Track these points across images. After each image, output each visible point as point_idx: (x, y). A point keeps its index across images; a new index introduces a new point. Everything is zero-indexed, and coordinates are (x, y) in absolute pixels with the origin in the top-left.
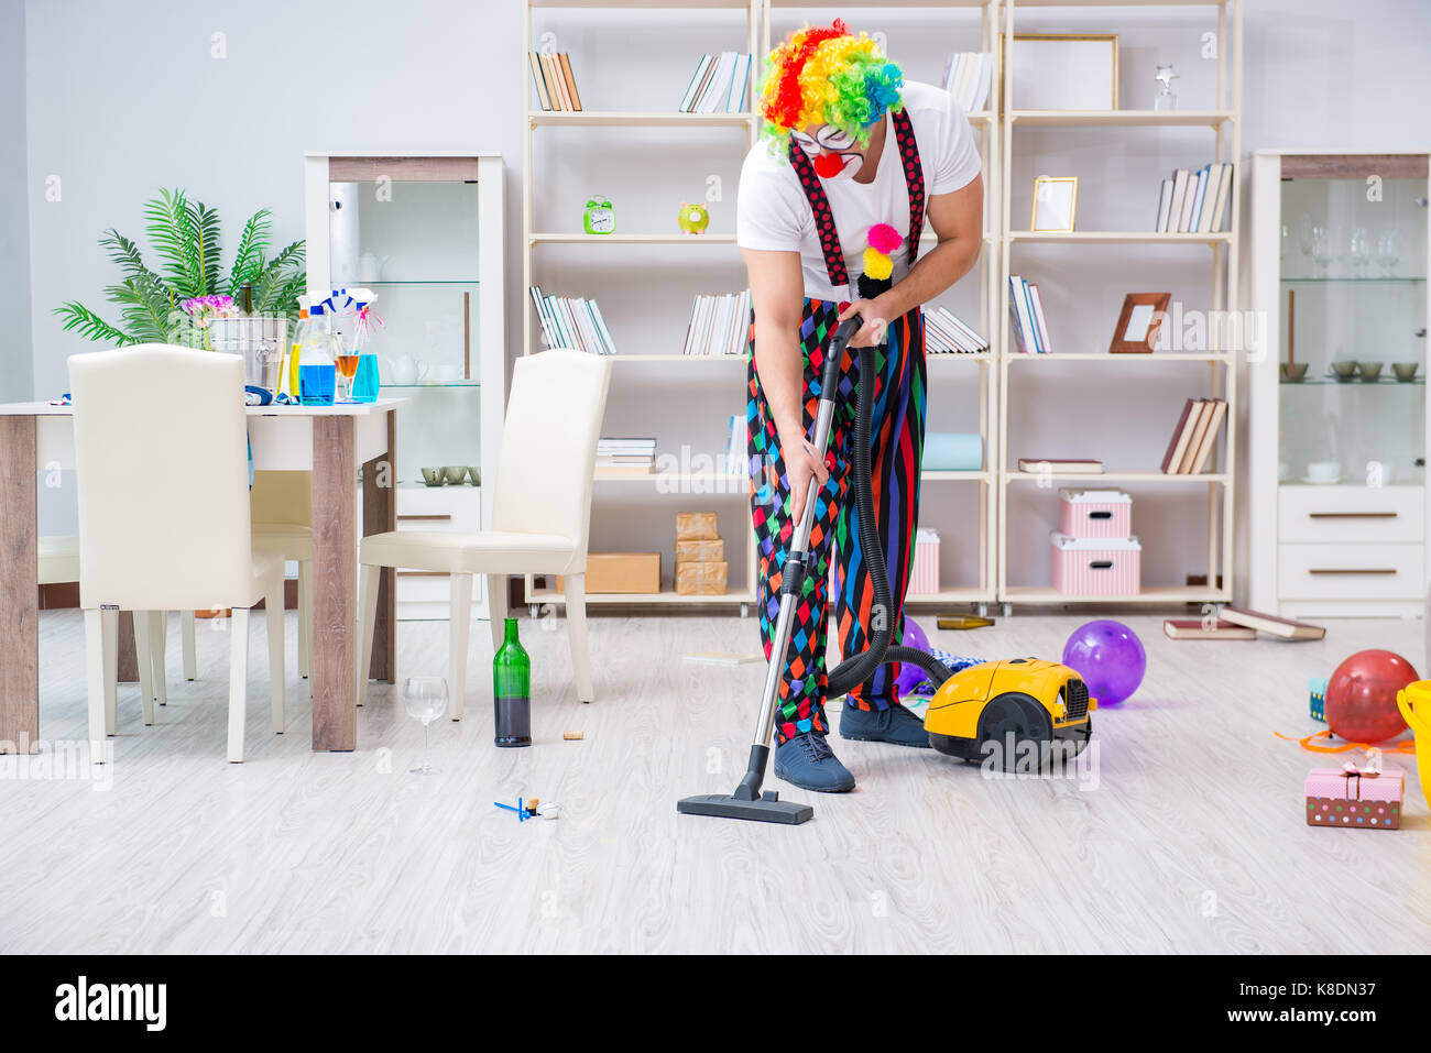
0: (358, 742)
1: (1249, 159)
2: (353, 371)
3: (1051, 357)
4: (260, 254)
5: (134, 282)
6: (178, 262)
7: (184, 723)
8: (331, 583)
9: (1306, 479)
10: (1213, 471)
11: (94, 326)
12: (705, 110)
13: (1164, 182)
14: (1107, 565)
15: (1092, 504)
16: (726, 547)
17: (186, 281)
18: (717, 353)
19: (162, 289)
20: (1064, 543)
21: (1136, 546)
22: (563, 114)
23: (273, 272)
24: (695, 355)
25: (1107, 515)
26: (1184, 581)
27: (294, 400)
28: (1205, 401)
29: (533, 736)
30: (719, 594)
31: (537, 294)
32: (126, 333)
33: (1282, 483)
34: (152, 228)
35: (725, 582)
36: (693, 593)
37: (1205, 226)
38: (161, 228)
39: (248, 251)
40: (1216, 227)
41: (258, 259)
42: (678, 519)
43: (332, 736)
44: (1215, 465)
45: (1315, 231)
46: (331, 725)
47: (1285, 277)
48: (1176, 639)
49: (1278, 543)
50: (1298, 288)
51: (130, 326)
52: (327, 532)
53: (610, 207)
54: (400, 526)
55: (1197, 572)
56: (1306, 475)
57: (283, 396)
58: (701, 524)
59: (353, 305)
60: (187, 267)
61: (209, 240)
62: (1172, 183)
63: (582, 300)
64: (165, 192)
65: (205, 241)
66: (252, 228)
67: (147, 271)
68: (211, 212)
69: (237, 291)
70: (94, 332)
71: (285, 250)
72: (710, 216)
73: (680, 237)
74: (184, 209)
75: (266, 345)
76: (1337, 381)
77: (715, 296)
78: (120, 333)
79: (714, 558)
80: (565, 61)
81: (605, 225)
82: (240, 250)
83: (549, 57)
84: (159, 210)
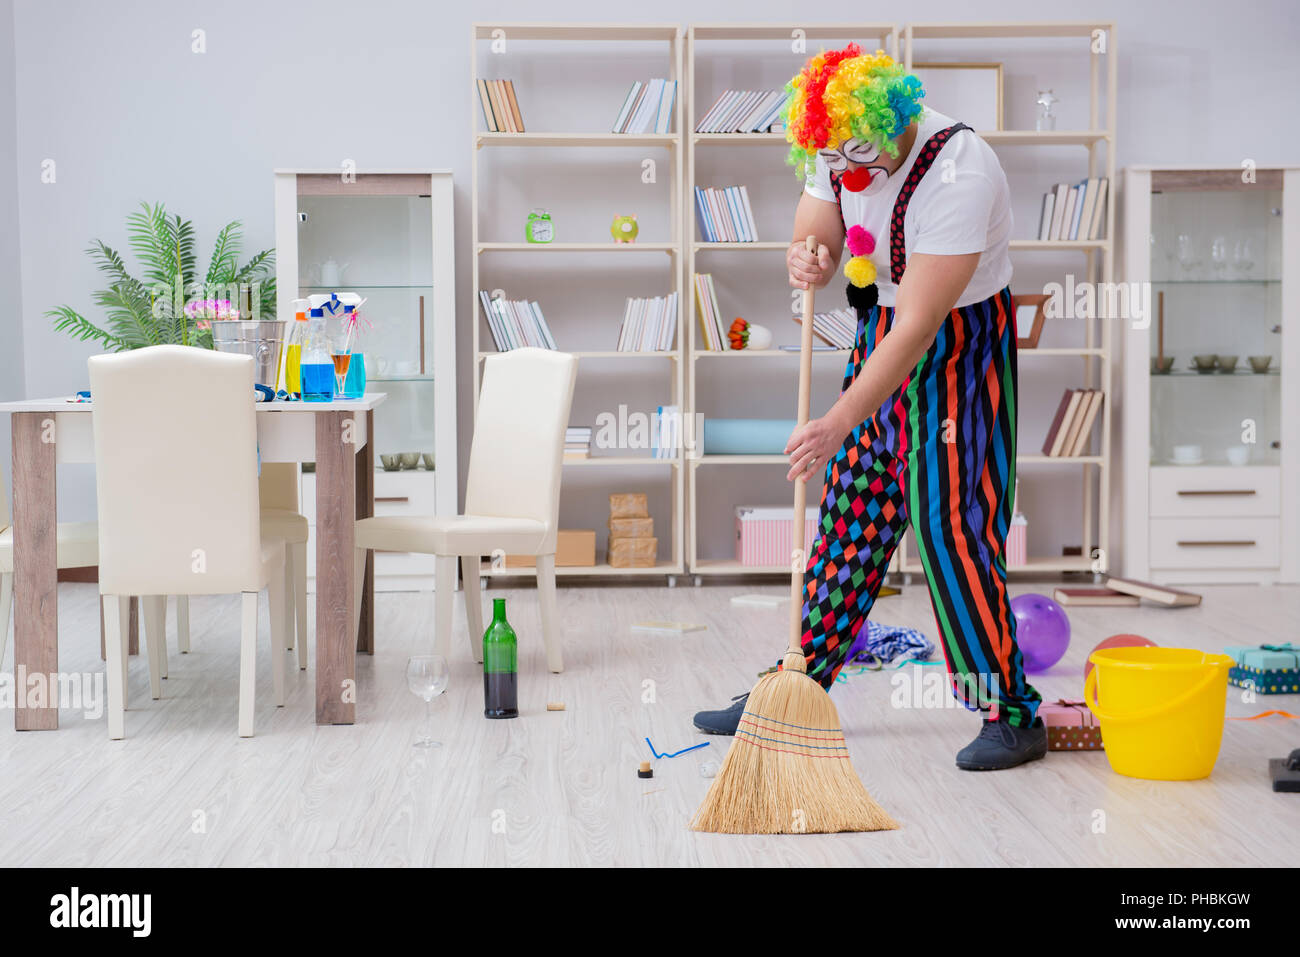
0: (357, 715)
1: (1122, 174)
4: (232, 262)
5: (120, 288)
6: (159, 270)
7: (188, 696)
8: (333, 568)
9: (1171, 461)
10: (1090, 454)
11: (82, 327)
12: (637, 130)
13: (1046, 195)
16: (656, 525)
18: (648, 350)
19: (143, 294)
21: (1025, 521)
22: (508, 135)
24: (627, 349)
26: (1061, 551)
27: (293, 397)
28: (1082, 391)
29: (520, 708)
30: (650, 566)
31: (485, 297)
32: (111, 333)
33: (1153, 464)
34: (133, 239)
35: (655, 556)
36: (627, 565)
37: (1083, 235)
38: (142, 238)
39: (220, 259)
40: (1094, 234)
41: (229, 266)
42: (613, 499)
43: (334, 710)
44: (1092, 448)
45: (1181, 238)
46: (332, 700)
47: (1154, 280)
48: (1067, 606)
49: (1150, 518)
50: (1166, 290)
51: (115, 328)
52: (329, 521)
53: (549, 218)
54: (379, 510)
55: (1073, 543)
56: (1172, 456)
57: (284, 393)
58: (633, 504)
60: (166, 274)
61: (186, 249)
62: (1053, 196)
63: (526, 303)
64: (146, 207)
65: (182, 250)
66: (225, 239)
67: (128, 277)
68: (186, 224)
70: (82, 334)
71: (255, 259)
72: (640, 227)
73: (614, 246)
74: (164, 222)
75: (266, 345)
76: (1196, 372)
77: (646, 298)
78: (105, 334)
79: (645, 534)
80: (509, 87)
81: (545, 235)
82: (213, 258)
83: (495, 84)
84: (140, 222)
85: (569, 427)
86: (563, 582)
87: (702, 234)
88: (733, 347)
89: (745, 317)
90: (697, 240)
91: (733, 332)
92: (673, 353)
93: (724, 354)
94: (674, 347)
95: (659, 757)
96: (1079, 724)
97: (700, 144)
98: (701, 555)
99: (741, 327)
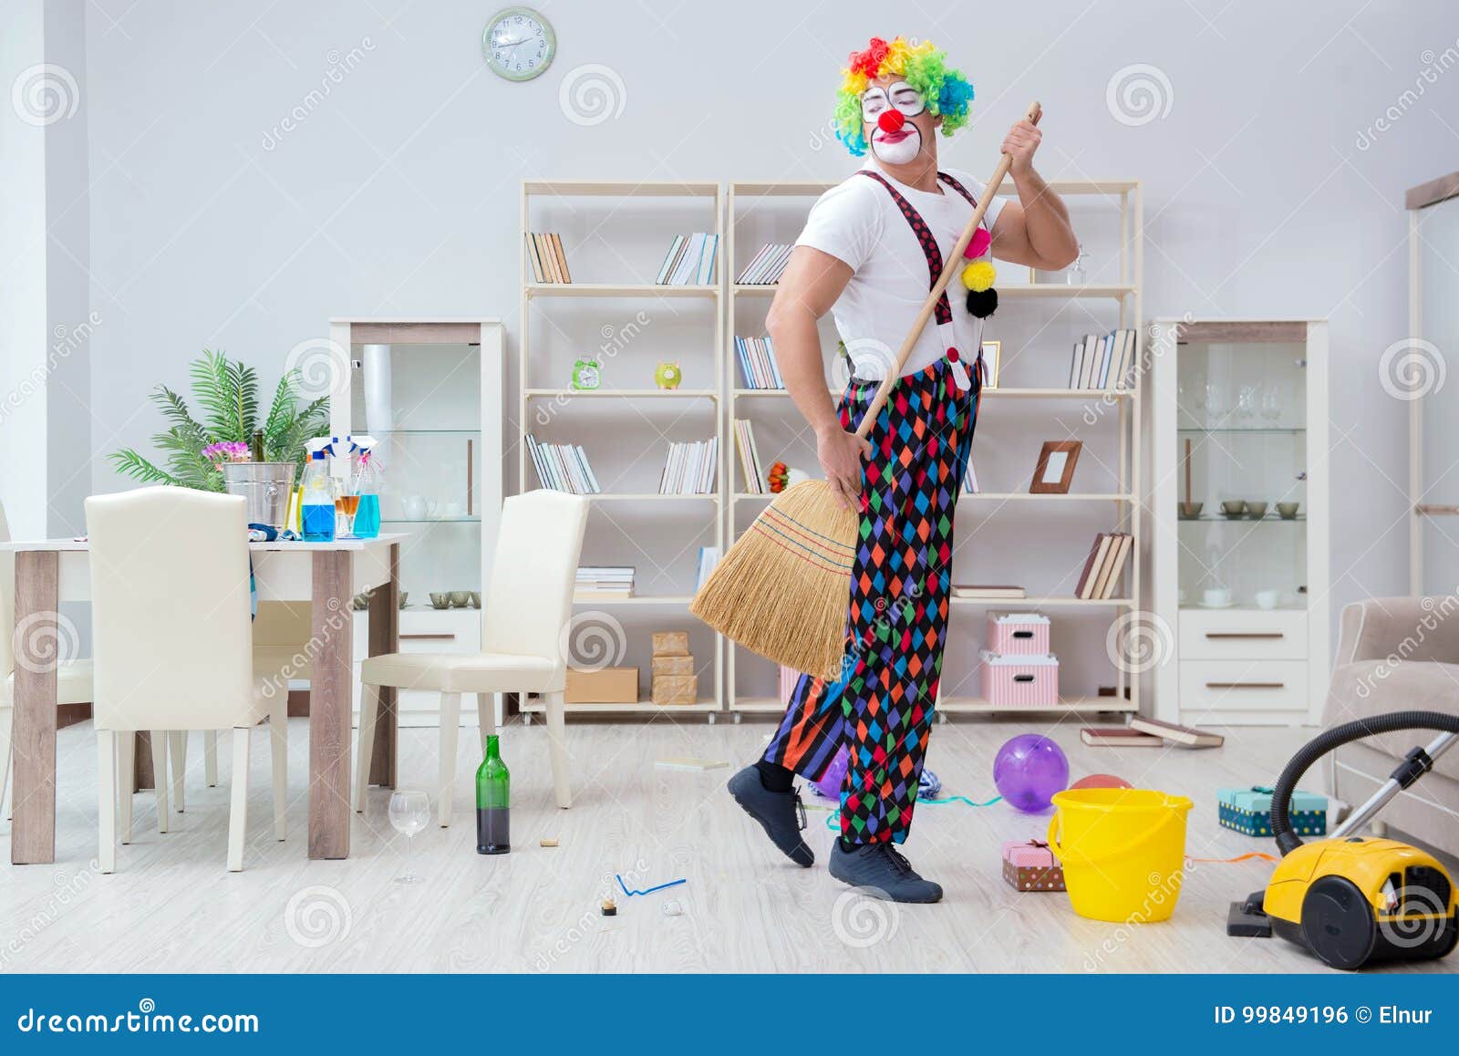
0: (352, 851)
1: (1149, 325)
2: (354, 509)
3: (978, 496)
4: (292, 407)
5: (179, 431)
6: (219, 414)
7: (196, 830)
8: (328, 704)
9: (1201, 604)
10: (1121, 596)
11: (143, 469)
12: (678, 282)
13: (1075, 345)
14: (1029, 679)
15: (1015, 625)
16: (696, 663)
17: (226, 430)
18: (688, 492)
19: (205, 438)
20: (991, 660)
21: (1054, 662)
22: (555, 285)
23: (302, 422)
24: (669, 494)
25: (1028, 635)
26: (1097, 692)
27: (298, 537)
28: (1113, 536)
29: (512, 843)
30: (690, 704)
31: (531, 440)
32: (172, 475)
33: (1181, 607)
34: (196, 384)
35: (695, 692)
36: (665, 703)
37: (1112, 383)
38: (204, 384)
39: (281, 404)
40: (1122, 384)
41: (289, 411)
42: (654, 638)
43: (326, 845)
44: (1122, 591)
45: (1208, 388)
46: (326, 834)
47: (1181, 428)
48: (1091, 746)
49: (1179, 660)
50: (1191, 436)
51: (175, 470)
52: (325, 658)
53: (596, 366)
54: (403, 646)
55: (1108, 684)
56: (1201, 598)
57: (288, 533)
58: (674, 642)
59: (357, 451)
60: (227, 418)
61: (248, 394)
62: (1083, 346)
63: (570, 446)
64: (208, 354)
65: (243, 396)
66: (285, 385)
67: (192, 421)
68: (249, 370)
69: (271, 438)
70: (144, 474)
71: (314, 403)
72: (682, 374)
73: (656, 392)
74: (225, 368)
75: (275, 486)
76: (1225, 518)
77: (687, 443)
78: (167, 475)
79: (686, 672)
80: (555, 240)
81: (591, 382)
82: (274, 404)
83: (543, 237)
84: (205, 370)
85: (579, 567)
86: (572, 718)
87: (742, 381)
88: (773, 491)
89: (784, 461)
90: (736, 387)
91: (773, 476)
92: (714, 495)
93: (762, 496)
94: (714, 490)
95: (630, 895)
96: (1049, 864)
97: (739, 295)
98: (741, 693)
99: (781, 471)
